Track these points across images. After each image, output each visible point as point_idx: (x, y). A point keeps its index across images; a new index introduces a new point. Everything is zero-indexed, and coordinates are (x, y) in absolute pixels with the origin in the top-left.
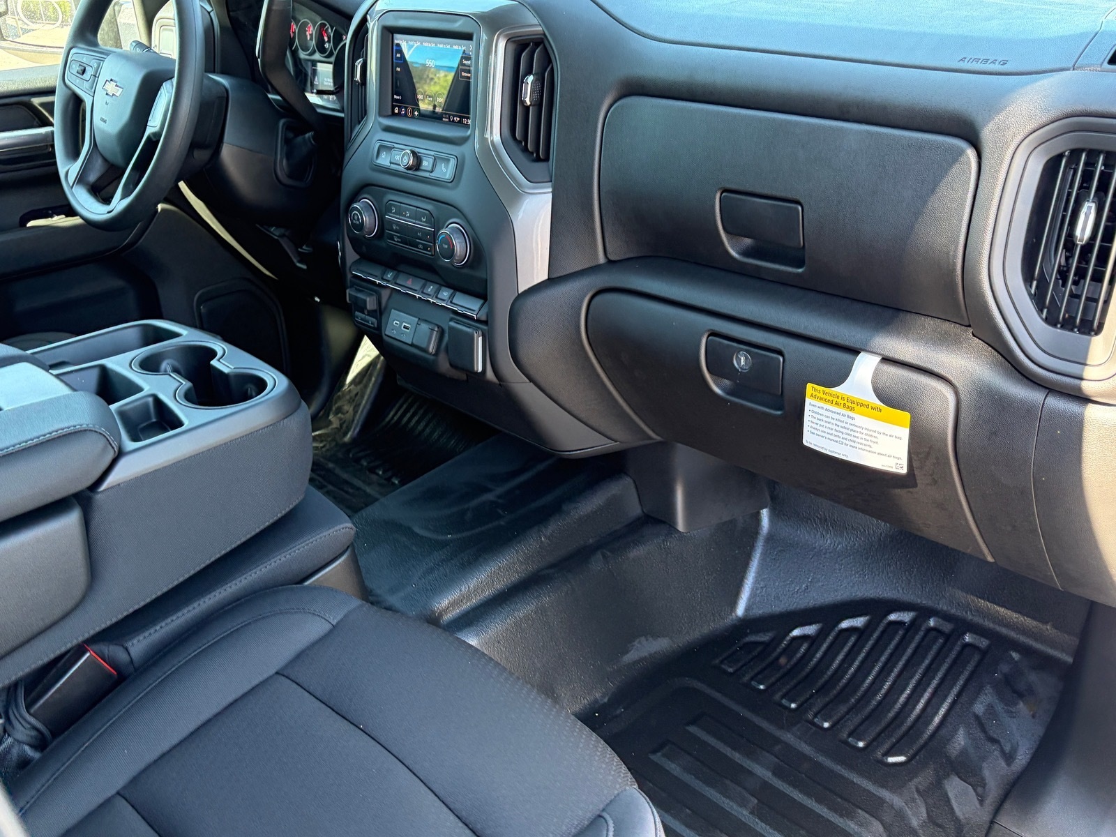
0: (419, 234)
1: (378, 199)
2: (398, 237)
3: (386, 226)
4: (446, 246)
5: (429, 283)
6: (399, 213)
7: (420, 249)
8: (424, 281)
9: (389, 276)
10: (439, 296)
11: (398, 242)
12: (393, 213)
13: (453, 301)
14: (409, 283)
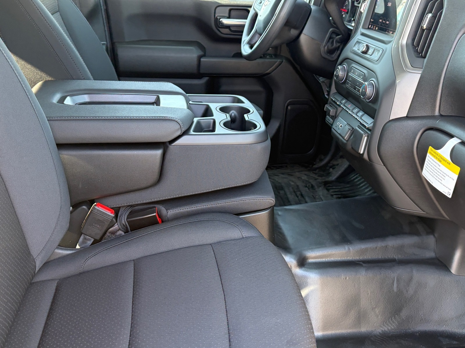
0: (358, 84)
1: (349, 65)
2: (350, 84)
3: (348, 79)
4: (364, 90)
5: (357, 108)
6: (353, 73)
7: (356, 91)
8: (355, 106)
9: (344, 101)
10: (358, 114)
11: (350, 86)
12: (352, 73)
13: (362, 118)
14: (349, 106)
